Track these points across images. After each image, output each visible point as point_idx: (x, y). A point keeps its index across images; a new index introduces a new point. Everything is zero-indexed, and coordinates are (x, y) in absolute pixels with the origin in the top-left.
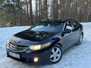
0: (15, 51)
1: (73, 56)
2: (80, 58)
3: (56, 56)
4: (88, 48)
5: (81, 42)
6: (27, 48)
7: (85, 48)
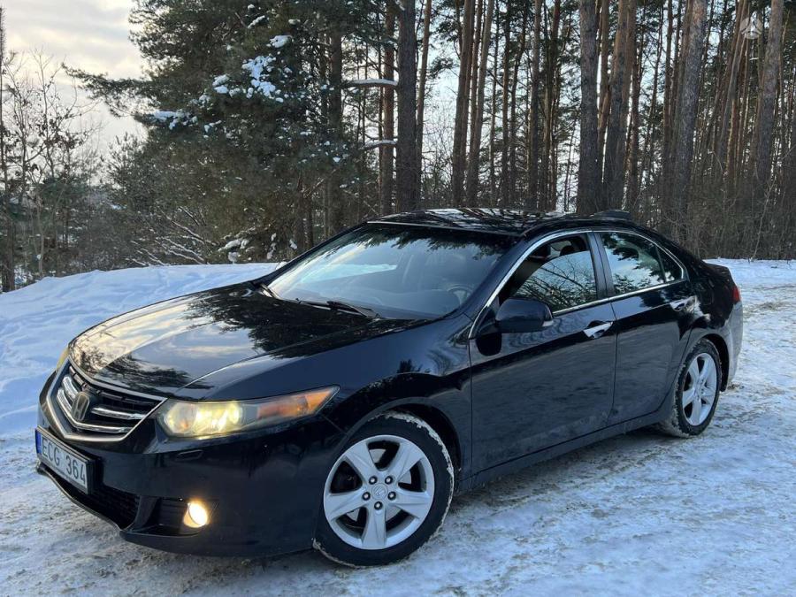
0: (75, 430)
1: (571, 525)
2: (614, 544)
3: (386, 502)
4: (745, 472)
5: (695, 420)
6: (142, 417)
7: (716, 466)
